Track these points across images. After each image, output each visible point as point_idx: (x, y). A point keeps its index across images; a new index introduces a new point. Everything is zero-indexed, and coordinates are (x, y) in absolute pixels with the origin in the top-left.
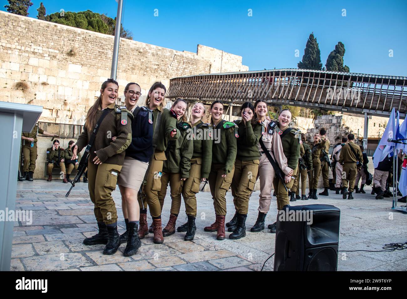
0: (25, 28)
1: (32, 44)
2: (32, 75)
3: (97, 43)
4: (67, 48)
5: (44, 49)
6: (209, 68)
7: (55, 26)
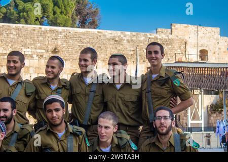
0: (16, 34)
1: (23, 48)
2: (25, 75)
3: (77, 38)
4: (52, 47)
5: (33, 50)
6: (184, 45)
7: (40, 28)
